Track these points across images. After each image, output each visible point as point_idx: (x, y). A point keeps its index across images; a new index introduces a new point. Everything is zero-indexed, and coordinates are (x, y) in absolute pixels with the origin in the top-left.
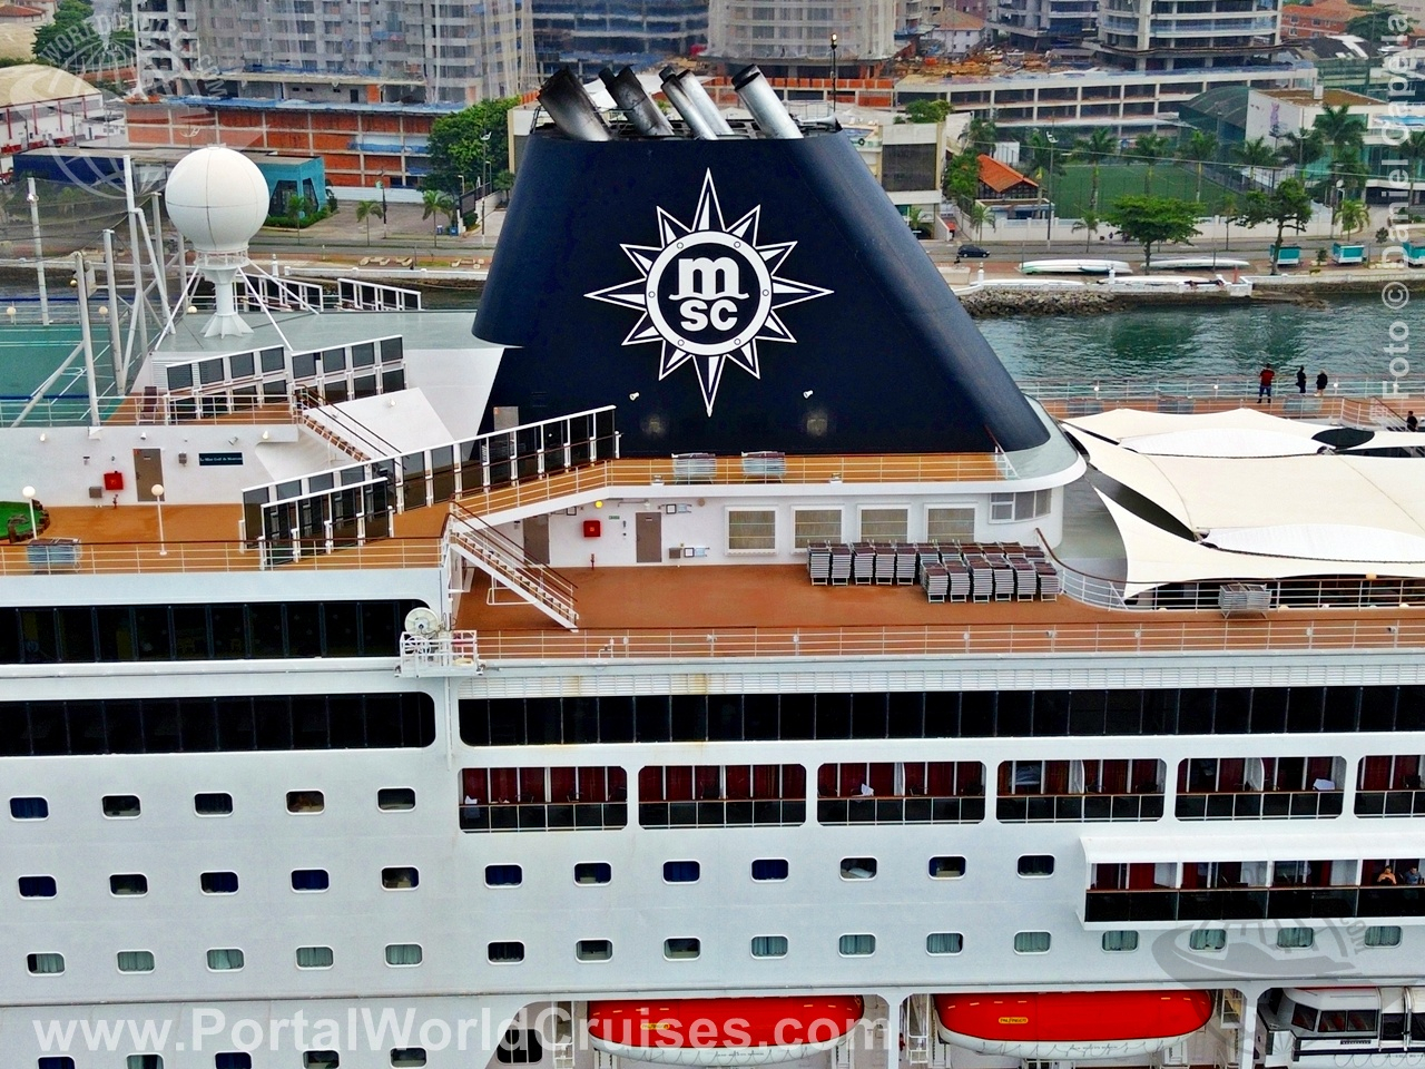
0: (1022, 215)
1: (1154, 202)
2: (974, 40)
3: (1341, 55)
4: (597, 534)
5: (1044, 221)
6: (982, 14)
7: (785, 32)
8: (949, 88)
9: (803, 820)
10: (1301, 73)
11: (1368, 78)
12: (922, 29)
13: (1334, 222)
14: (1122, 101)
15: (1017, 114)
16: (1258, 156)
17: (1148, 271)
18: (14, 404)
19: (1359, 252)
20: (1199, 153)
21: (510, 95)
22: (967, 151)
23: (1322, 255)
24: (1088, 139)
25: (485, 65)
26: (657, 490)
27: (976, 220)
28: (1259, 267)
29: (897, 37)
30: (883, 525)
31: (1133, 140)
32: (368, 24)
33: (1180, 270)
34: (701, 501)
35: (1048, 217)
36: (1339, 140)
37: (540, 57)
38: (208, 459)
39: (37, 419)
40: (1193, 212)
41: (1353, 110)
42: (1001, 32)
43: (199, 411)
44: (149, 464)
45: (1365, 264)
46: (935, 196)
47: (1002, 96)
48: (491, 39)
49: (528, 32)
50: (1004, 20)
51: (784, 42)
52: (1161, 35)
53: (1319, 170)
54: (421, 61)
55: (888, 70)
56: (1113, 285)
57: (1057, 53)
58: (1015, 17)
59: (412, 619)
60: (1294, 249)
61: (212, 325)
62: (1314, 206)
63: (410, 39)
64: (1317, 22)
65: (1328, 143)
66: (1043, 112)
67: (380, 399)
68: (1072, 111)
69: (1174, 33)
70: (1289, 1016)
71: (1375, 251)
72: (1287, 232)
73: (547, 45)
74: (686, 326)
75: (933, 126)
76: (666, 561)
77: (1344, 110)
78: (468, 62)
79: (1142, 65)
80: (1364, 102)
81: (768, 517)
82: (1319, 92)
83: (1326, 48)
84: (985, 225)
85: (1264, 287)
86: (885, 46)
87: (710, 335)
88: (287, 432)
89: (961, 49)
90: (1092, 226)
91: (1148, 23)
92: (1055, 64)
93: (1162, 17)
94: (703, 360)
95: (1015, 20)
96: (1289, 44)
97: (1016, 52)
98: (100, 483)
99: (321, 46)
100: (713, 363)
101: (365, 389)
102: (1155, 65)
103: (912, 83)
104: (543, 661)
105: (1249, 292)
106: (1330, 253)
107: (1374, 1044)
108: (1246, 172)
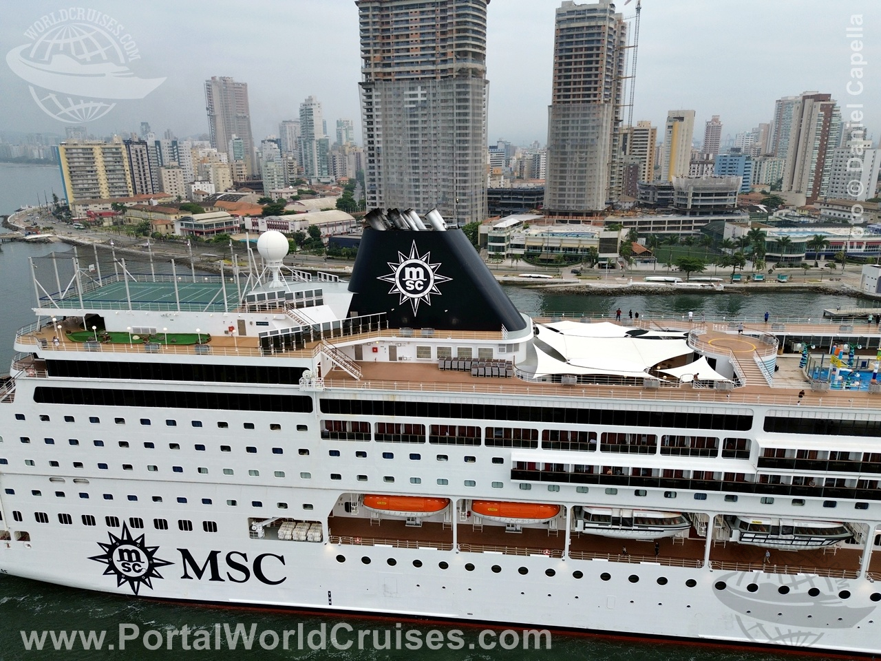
0: (646, 262)
1: (691, 259)
2: (631, 205)
3: (758, 211)
4: (377, 351)
5: (653, 264)
6: (635, 197)
7: (569, 201)
8: (623, 220)
9: (425, 442)
10: (743, 217)
11: (767, 219)
12: (614, 201)
13: (753, 267)
14: (681, 225)
15: (645, 229)
16: (727, 244)
17: (688, 281)
18: (204, 305)
19: (762, 277)
20: (706, 243)
21: (479, 221)
22: (628, 241)
23: (749, 278)
24: (669, 237)
25: (472, 211)
26: (394, 338)
27: (630, 263)
28: (726, 281)
29: (606, 204)
30: (464, 353)
31: (684, 238)
32: (436, 198)
33: (699, 281)
34: (409, 343)
35: (655, 263)
36: (756, 240)
37: (489, 209)
38: (258, 324)
39: (210, 310)
40: (704, 262)
41: (761, 229)
42: (641, 202)
43: (257, 309)
44: (241, 324)
45: (764, 281)
46: (617, 255)
47: (640, 223)
48: (474, 203)
49: (486, 201)
50: (642, 198)
51: (568, 205)
52: (695, 204)
53: (749, 249)
54: (452, 210)
55: (603, 214)
56: (676, 285)
57: (659, 209)
58: (646, 197)
59: (305, 373)
60: (739, 275)
61: (272, 284)
62: (746, 261)
63: (449, 203)
64: (750, 200)
65: (752, 240)
66: (654, 229)
67: (315, 308)
68: (664, 228)
69: (700, 203)
70: (583, 514)
71: (768, 277)
72: (736, 270)
73: (491, 205)
74: (408, 288)
75: (617, 232)
76: (398, 361)
77: (759, 229)
78: (467, 210)
79: (688, 214)
80: (766, 227)
81: (429, 348)
82: (750, 223)
83: (753, 209)
84: (633, 264)
85: (728, 288)
86: (602, 206)
87: (415, 292)
88: (282, 316)
89: (627, 208)
90: (670, 266)
91: (691, 200)
92: (659, 213)
93: (696, 198)
94: (413, 299)
95: (646, 199)
96: (740, 207)
97: (646, 209)
98: (228, 329)
99: (422, 205)
100: (416, 300)
101: (310, 304)
102: (693, 214)
103: (610, 218)
104: (344, 388)
105: (723, 289)
106: (752, 277)
107: (610, 526)
108: (723, 250)
